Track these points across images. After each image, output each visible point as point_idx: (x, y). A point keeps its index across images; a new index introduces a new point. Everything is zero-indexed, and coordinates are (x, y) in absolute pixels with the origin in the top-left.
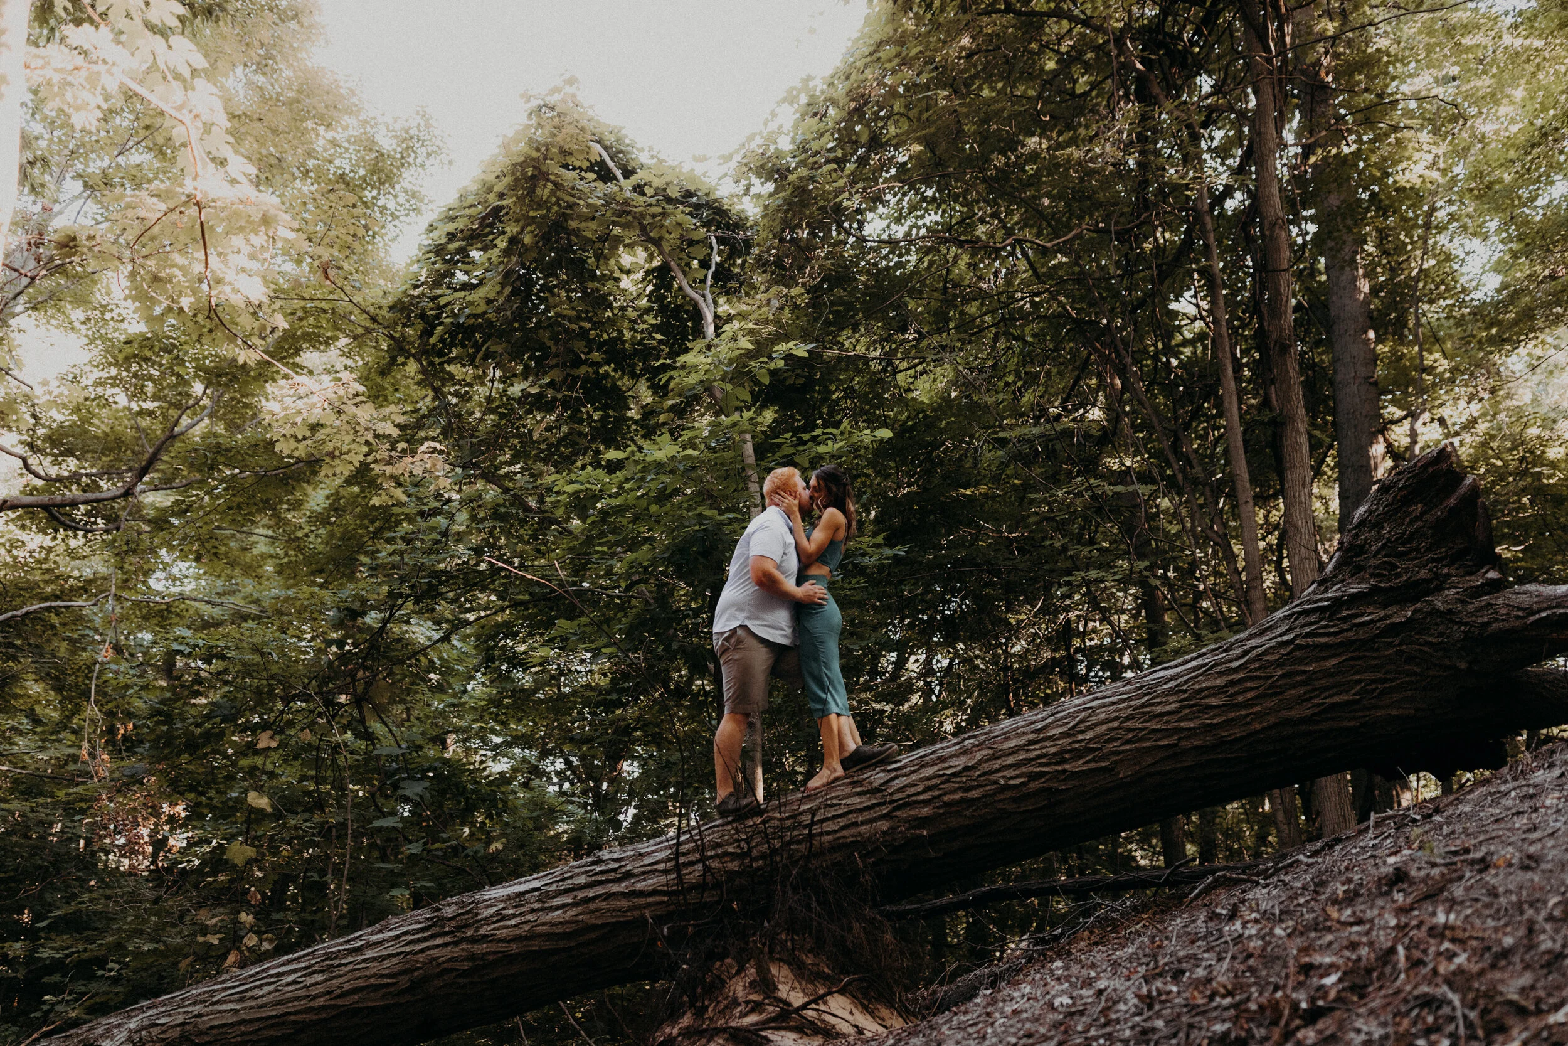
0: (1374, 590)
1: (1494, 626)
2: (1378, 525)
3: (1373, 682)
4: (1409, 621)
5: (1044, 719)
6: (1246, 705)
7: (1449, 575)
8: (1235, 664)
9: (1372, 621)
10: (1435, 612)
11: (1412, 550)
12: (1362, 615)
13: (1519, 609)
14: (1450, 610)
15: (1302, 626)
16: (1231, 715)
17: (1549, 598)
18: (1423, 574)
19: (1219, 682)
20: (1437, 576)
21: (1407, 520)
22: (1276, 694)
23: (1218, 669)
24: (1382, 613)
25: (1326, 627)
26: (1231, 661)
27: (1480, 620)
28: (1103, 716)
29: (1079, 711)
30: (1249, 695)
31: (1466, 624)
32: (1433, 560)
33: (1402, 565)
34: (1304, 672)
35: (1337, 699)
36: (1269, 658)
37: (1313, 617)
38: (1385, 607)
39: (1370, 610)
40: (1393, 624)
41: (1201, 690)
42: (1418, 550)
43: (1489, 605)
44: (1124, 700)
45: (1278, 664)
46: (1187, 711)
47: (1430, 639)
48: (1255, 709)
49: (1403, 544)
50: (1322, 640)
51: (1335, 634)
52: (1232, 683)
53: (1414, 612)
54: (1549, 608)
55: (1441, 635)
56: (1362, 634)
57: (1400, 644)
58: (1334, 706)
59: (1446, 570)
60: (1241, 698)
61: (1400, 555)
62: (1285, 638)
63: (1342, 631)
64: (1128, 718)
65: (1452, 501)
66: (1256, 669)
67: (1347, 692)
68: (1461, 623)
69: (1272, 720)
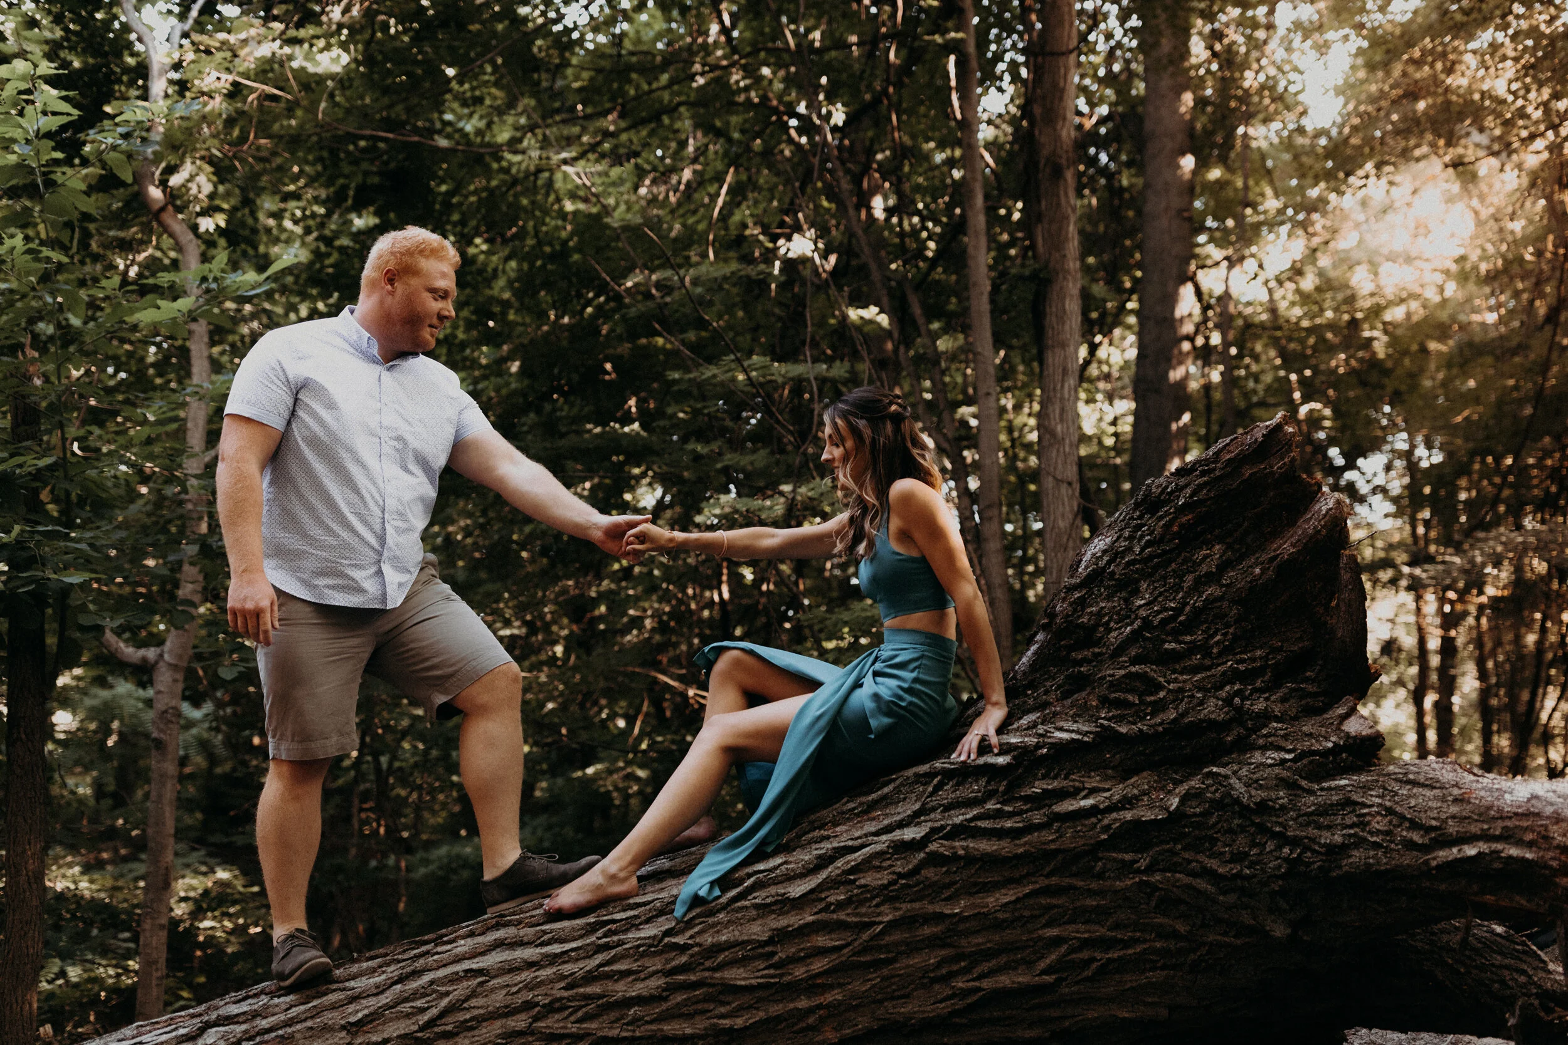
0: (1106, 737)
1: (1357, 856)
2: (1128, 586)
3: (1085, 944)
4: (1176, 818)
5: (380, 990)
6: (811, 986)
7: (1266, 717)
8: (797, 890)
9: (1094, 810)
10: (1228, 804)
11: (1193, 649)
12: (1074, 794)
13: (1414, 825)
14: (1263, 807)
15: (947, 808)
16: (776, 1009)
17: (1485, 813)
18: (1213, 709)
19: (757, 930)
20: (1240, 716)
21: (1189, 579)
22: (877, 964)
23: (759, 897)
24: (1117, 792)
25: (998, 815)
26: (790, 878)
27: (1326, 838)
28: (499, 999)
29: (454, 979)
30: (818, 965)
31: (1294, 842)
32: (1234, 676)
33: (1171, 681)
34: (940, 917)
35: (1005, 980)
36: (869, 879)
37: (975, 788)
38: (1124, 775)
39: (1094, 782)
40: (1137, 823)
41: (718, 948)
42: (1204, 648)
43: (1348, 803)
44: (554, 959)
45: (888, 895)
46: (680, 998)
47: (1212, 863)
48: (830, 997)
49: (1176, 635)
50: (985, 846)
51: (1014, 833)
52: (781, 936)
53: (1184, 800)
54: (1486, 837)
55: (1238, 857)
56: (1070, 838)
57: (1150, 869)
58: (999, 996)
59: (1260, 706)
60: (800, 972)
61: (1168, 660)
62: (910, 834)
63: (1030, 828)
64: (552, 1008)
65: (1286, 547)
66: (840, 906)
67: (1029, 964)
68: (1283, 839)
69: (863, 1022)
